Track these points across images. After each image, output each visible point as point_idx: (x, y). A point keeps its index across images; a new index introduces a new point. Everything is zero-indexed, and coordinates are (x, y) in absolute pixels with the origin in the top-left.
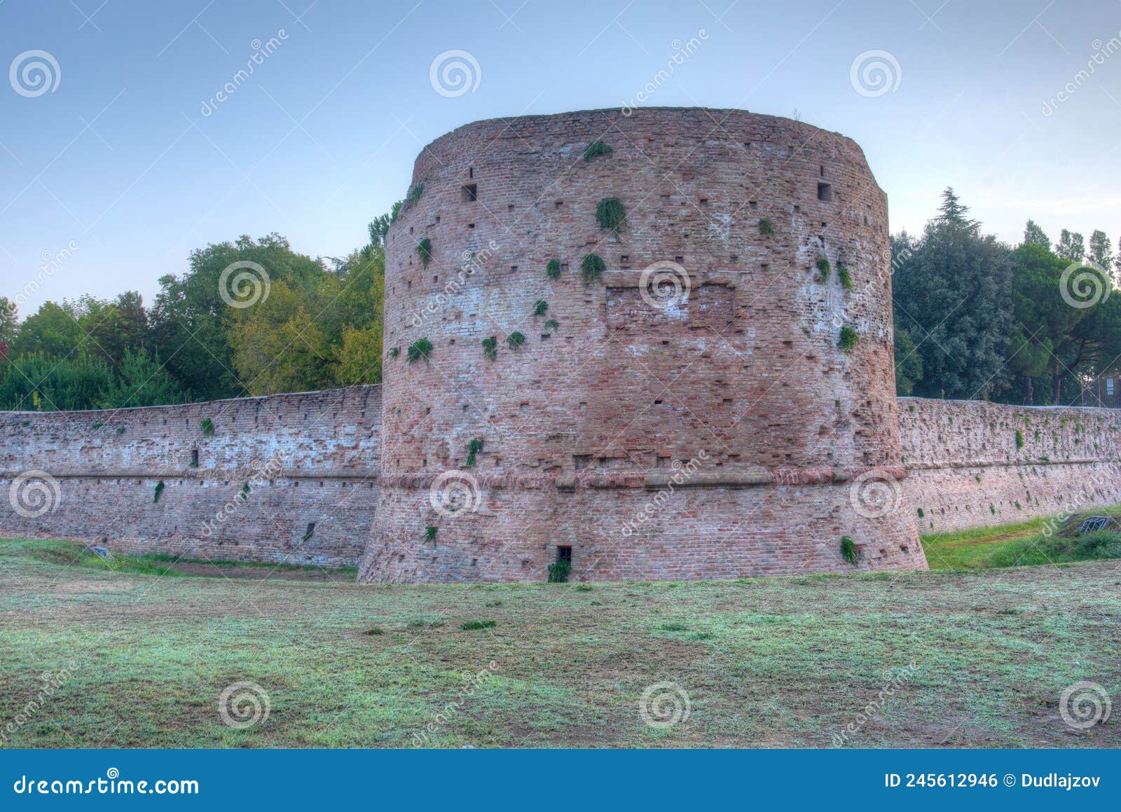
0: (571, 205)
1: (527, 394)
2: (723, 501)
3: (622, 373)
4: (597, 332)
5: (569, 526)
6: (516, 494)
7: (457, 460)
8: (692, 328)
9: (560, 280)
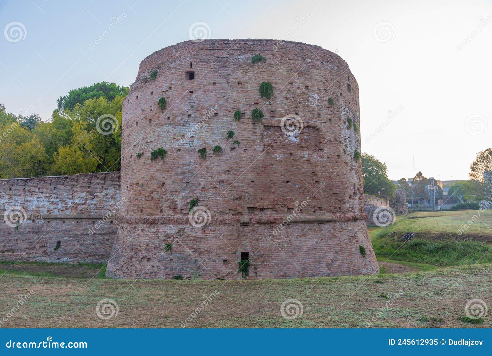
0: (246, 84)
1: (223, 177)
2: (316, 229)
3: (271, 167)
4: (259, 147)
5: (246, 242)
6: (217, 227)
7: (181, 210)
8: (301, 147)
9: (241, 121)
